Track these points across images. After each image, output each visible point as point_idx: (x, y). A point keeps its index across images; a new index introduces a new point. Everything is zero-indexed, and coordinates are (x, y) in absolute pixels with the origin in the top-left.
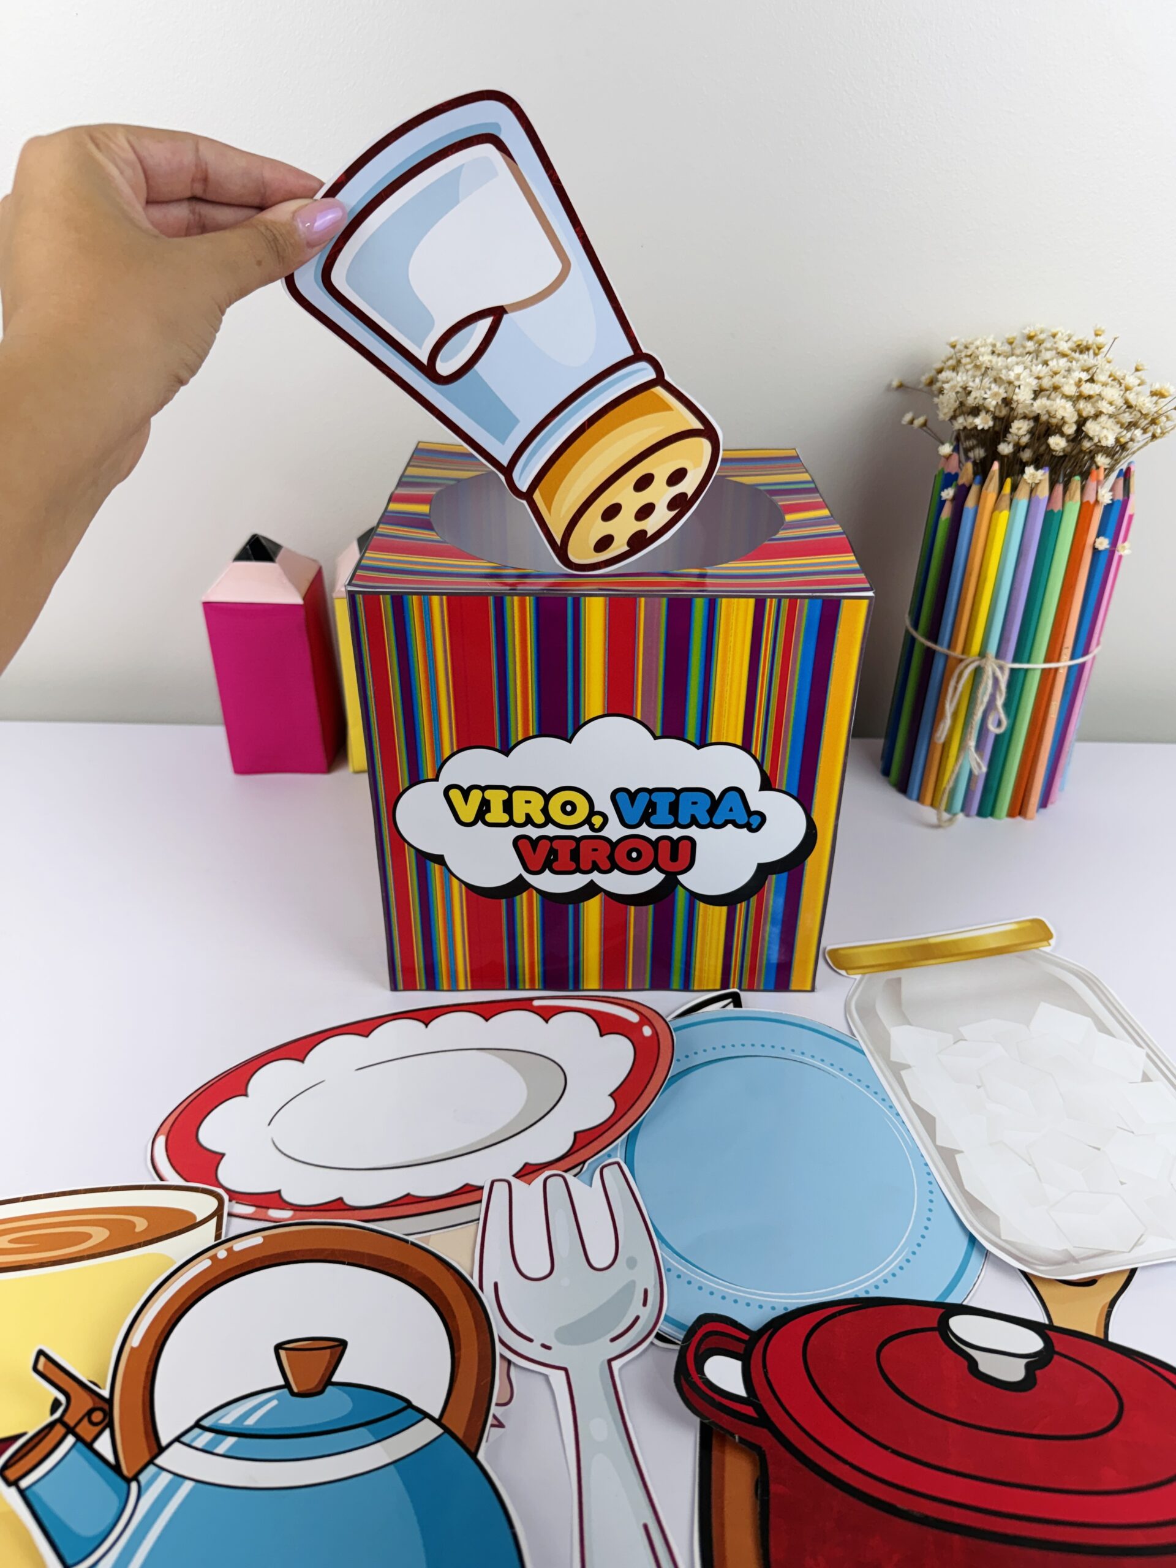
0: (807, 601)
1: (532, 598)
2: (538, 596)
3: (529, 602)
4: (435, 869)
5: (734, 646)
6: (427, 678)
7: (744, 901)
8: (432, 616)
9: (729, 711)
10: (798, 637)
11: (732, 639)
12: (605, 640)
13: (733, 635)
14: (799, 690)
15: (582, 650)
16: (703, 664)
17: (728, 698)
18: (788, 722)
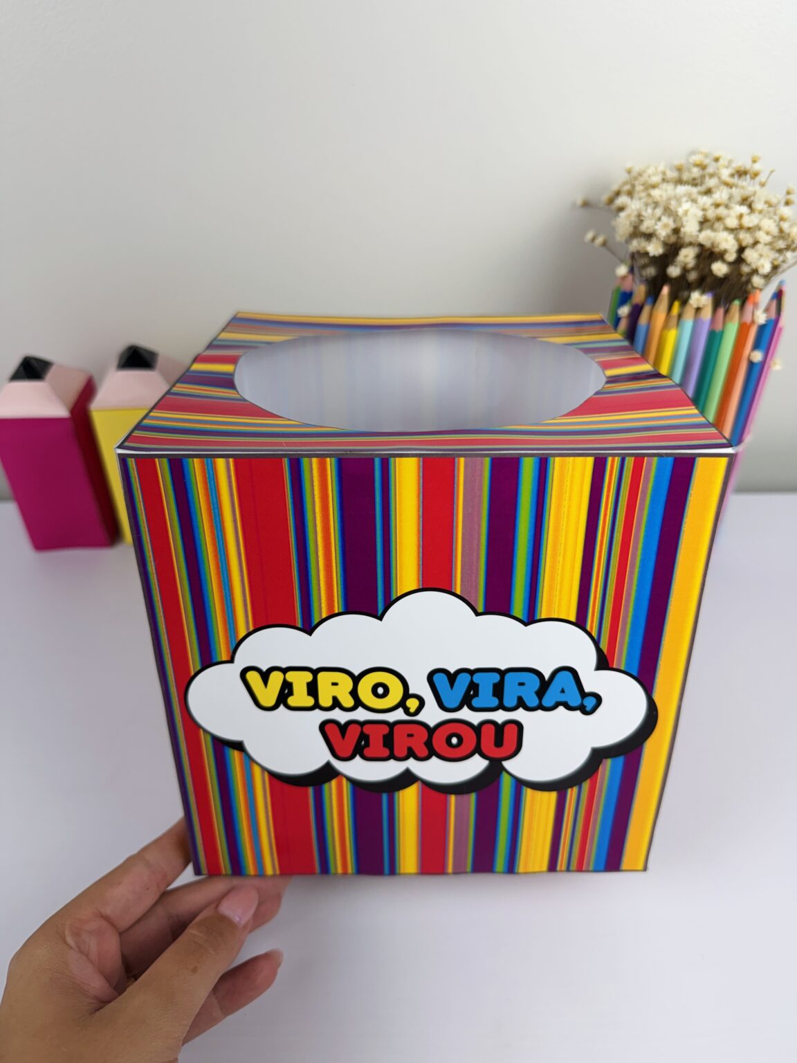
0: (655, 459)
1: (333, 459)
2: (341, 457)
3: (330, 464)
4: (235, 755)
5: (569, 511)
6: (215, 550)
7: (575, 785)
8: (217, 483)
9: (561, 584)
10: (643, 500)
11: (566, 503)
12: (419, 506)
13: (567, 499)
14: (643, 560)
15: (393, 518)
16: (532, 532)
17: (560, 569)
18: (629, 595)
